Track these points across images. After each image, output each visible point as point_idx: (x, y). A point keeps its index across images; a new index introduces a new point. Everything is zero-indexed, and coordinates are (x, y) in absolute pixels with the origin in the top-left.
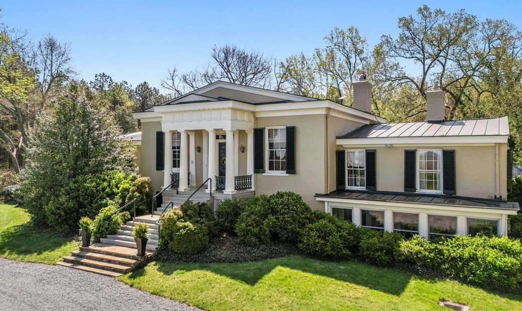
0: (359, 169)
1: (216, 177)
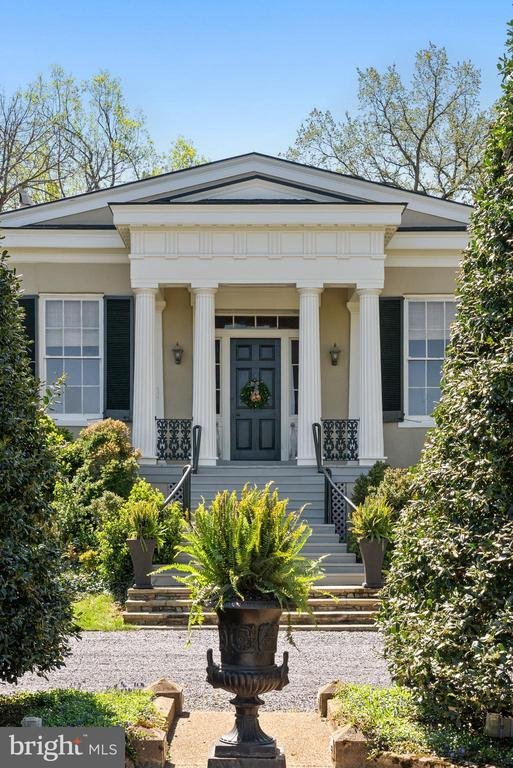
1: (325, 422)
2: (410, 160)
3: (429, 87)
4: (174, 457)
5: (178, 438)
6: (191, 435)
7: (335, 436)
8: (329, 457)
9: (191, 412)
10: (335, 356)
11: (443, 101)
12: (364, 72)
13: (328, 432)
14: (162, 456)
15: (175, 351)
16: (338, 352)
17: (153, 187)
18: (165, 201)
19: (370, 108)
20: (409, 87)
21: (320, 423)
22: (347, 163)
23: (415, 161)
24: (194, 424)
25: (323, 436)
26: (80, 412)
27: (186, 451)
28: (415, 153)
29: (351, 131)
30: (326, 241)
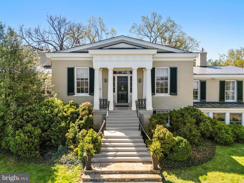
0: (195, 91)
1: (138, 99)
2: (149, 31)
3: (153, 19)
4: (103, 108)
5: (104, 104)
6: (107, 103)
7: (141, 103)
8: (139, 108)
9: (107, 97)
10: (140, 81)
11: (156, 21)
12: (142, 17)
13: (139, 102)
14: (101, 108)
15: (105, 80)
16: (141, 80)
17: (99, 43)
18: (101, 48)
19: (143, 23)
20: (150, 19)
21: (137, 100)
22: (139, 32)
23: (151, 32)
24: (108, 101)
25: (138, 103)
26: (84, 93)
27: (106, 107)
28: (151, 30)
29: (140, 26)
30: (138, 58)
